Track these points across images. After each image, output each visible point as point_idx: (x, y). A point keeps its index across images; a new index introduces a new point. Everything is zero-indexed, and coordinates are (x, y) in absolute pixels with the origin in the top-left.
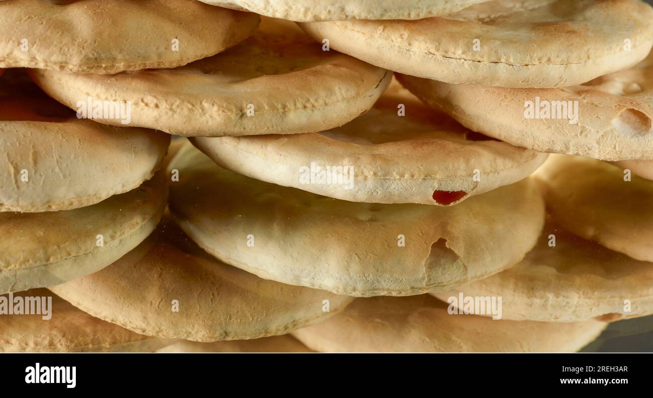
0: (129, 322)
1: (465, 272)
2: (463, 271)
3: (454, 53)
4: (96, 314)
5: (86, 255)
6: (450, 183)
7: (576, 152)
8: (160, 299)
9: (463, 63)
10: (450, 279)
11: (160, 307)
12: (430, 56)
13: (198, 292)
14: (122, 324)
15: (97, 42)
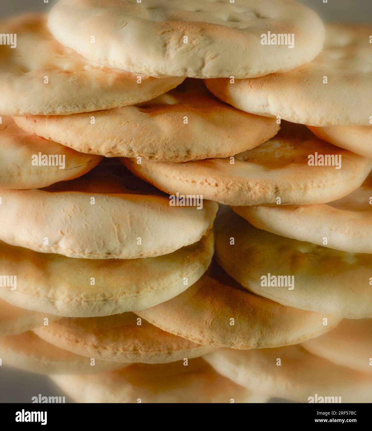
0: (190, 335)
4: (166, 329)
5: (164, 289)
8: (212, 320)
11: (213, 324)
13: (239, 314)
14: (185, 337)
15: (175, 139)
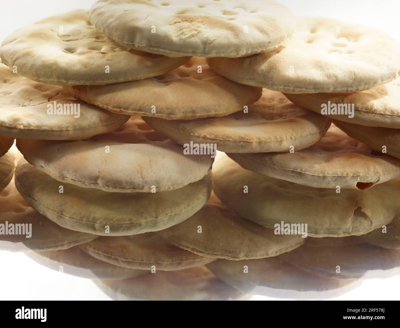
1: (371, 225)
2: (370, 224)
5: (175, 215)
6: (366, 178)
10: (363, 228)
15: (184, 103)
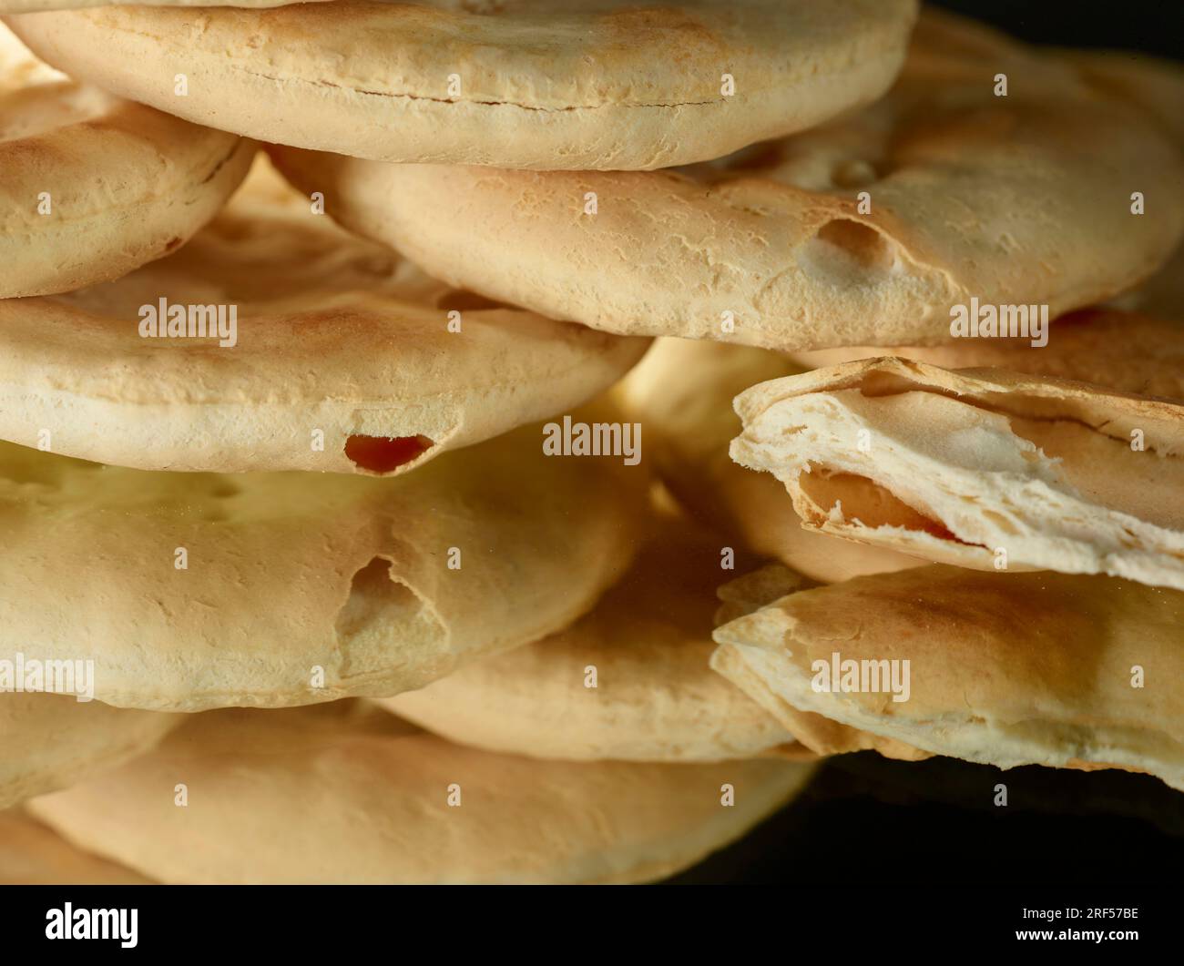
3: (385, 82)
7: (706, 330)
9: (408, 105)
12: (326, 90)
